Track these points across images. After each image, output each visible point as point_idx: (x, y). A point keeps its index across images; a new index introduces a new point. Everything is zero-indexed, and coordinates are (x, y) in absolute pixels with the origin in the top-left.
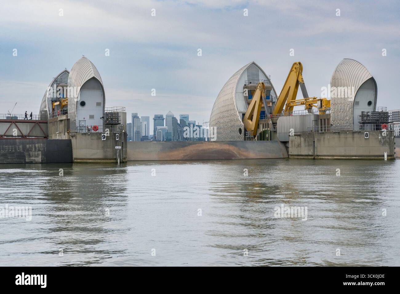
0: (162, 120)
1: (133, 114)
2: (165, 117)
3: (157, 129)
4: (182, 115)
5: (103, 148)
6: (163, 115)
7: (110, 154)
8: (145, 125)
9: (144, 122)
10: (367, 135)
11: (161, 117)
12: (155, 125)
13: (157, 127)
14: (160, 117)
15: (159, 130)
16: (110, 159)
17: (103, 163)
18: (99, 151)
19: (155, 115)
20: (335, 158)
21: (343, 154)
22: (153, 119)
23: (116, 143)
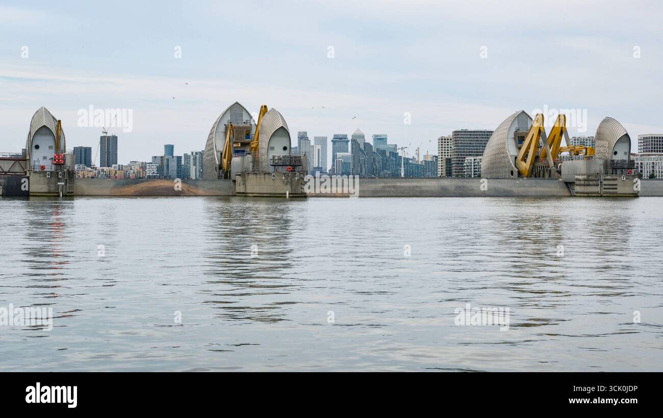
0: (345, 143)
1: (299, 133)
2: (350, 138)
3: (337, 158)
4: (377, 136)
5: (48, 184)
6: (347, 135)
7: (53, 188)
8: (319, 150)
9: (317, 146)
10: (274, 175)
11: (345, 139)
12: (335, 151)
13: (337, 153)
14: (342, 139)
15: (339, 158)
16: (54, 193)
17: (48, 196)
18: (45, 186)
19: (335, 135)
20: (254, 195)
21: (258, 192)
22: (332, 141)
23: (59, 180)
